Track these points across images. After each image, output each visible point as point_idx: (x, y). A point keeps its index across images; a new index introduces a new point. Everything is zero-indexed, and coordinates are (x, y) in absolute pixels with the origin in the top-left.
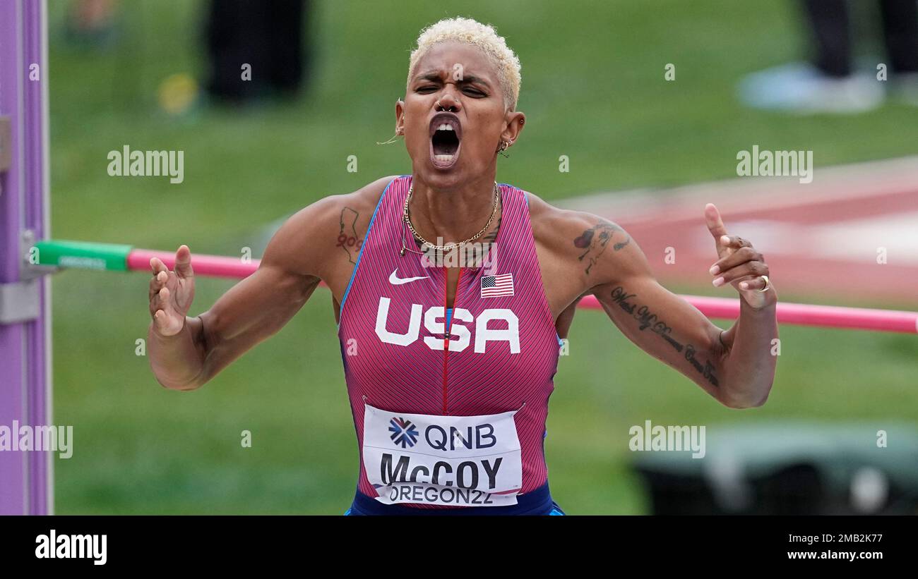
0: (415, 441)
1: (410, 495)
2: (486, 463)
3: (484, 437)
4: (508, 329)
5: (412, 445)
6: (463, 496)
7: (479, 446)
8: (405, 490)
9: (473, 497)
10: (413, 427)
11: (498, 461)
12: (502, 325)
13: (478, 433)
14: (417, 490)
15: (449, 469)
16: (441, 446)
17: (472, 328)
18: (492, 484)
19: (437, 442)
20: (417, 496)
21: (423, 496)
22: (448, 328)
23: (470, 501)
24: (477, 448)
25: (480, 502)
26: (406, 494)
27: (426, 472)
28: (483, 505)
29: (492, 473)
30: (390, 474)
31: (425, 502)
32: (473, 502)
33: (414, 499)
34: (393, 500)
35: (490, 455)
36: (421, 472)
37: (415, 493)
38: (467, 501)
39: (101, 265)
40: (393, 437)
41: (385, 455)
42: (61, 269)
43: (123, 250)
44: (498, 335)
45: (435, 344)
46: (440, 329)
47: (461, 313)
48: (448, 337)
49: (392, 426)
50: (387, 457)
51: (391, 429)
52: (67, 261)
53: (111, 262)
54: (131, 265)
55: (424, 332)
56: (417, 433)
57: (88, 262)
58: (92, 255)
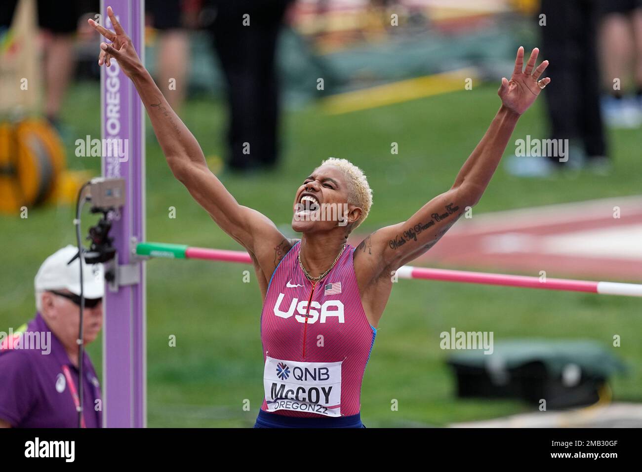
0: (288, 376)
1: (284, 406)
2: (323, 389)
3: (322, 374)
4: (338, 310)
5: (286, 378)
6: (311, 407)
7: (320, 379)
8: (282, 403)
9: (317, 408)
10: (288, 368)
11: (330, 388)
12: (335, 308)
13: (319, 372)
14: (288, 403)
15: (304, 391)
16: (300, 378)
17: (319, 311)
18: (327, 402)
19: (299, 376)
20: (288, 406)
21: (291, 406)
22: (308, 312)
23: (315, 410)
24: (319, 380)
25: (321, 412)
26: (282, 405)
27: (293, 393)
28: (322, 414)
29: (327, 395)
30: (275, 394)
31: (292, 409)
32: (317, 411)
33: (286, 407)
34: (276, 409)
35: (326, 385)
36: (290, 393)
37: (287, 404)
38: (313, 410)
39: (172, 255)
40: (278, 374)
41: (273, 384)
42: (151, 257)
43: (183, 248)
44: (332, 314)
45: (301, 320)
46: (304, 312)
47: (314, 304)
48: (308, 316)
49: (278, 368)
50: (275, 385)
51: (277, 370)
52: (154, 253)
53: (178, 254)
54: (187, 256)
55: (296, 312)
56: (289, 372)
57: (165, 254)
58: (168, 250)
